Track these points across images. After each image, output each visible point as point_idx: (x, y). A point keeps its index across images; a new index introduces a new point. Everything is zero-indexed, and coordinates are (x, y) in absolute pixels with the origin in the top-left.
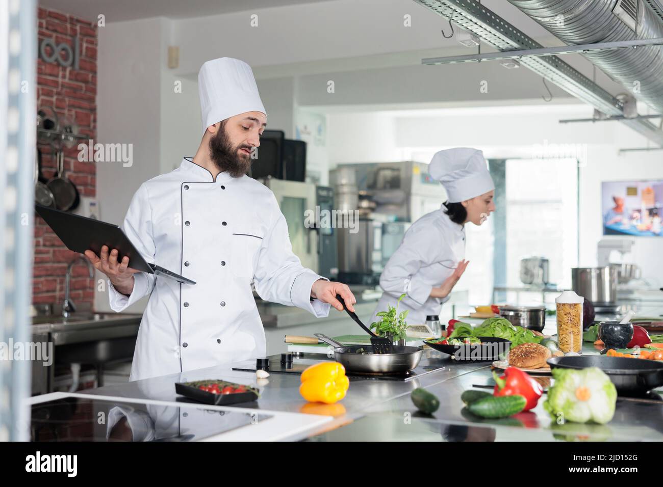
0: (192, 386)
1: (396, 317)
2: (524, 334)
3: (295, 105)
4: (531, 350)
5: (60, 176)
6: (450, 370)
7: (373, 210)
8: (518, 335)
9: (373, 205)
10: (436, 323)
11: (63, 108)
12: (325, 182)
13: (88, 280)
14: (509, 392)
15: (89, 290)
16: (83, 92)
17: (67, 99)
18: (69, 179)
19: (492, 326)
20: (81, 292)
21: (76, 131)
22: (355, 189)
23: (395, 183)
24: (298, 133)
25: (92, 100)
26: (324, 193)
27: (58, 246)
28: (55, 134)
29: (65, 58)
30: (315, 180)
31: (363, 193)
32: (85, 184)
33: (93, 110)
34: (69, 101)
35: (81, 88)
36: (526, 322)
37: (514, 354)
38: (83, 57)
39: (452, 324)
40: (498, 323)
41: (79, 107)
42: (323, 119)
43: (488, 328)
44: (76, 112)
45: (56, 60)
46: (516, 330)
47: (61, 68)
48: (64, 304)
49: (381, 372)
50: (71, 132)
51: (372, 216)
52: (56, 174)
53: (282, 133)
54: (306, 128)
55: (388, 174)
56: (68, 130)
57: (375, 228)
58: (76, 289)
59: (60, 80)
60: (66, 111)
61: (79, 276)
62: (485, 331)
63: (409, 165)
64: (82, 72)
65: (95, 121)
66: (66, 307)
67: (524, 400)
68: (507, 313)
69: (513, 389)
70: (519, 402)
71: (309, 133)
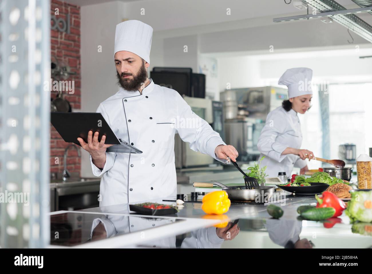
0: (139, 206)
1: (259, 170)
2: (338, 181)
3: (199, 53)
4: (341, 187)
5: (60, 96)
6: (291, 199)
7: (247, 116)
8: (334, 182)
9: (247, 113)
10: (285, 177)
11: (61, 57)
12: (217, 99)
13: (77, 159)
14: (325, 206)
15: (77, 165)
16: (73, 47)
17: (63, 51)
18: (65, 98)
19: (318, 176)
20: (73, 166)
21: (69, 70)
22: (236, 104)
23: (260, 100)
24: (200, 69)
25: (78, 51)
26: (217, 105)
27: (60, 138)
28: (57, 72)
29: (62, 27)
30: (211, 98)
31: (241, 106)
32: (75, 102)
33: (79, 57)
34: (65, 52)
35: (71, 44)
36: (339, 176)
37: (330, 190)
38: (72, 26)
39: (294, 177)
40: (321, 175)
41: (71, 56)
42: (215, 61)
43: (315, 177)
44: (69, 59)
45: (57, 28)
46: (332, 179)
47: (59, 33)
48: (63, 173)
49: (250, 200)
50: (66, 70)
51: (246, 119)
52: (58, 96)
53: (191, 70)
54: (205, 66)
55: (255, 94)
56: (65, 69)
57: (248, 127)
58: (70, 164)
59: (59, 40)
60: (63, 59)
61: (72, 156)
62: (313, 180)
63: (269, 88)
64: (72, 35)
65: (80, 64)
66: (65, 175)
67: (334, 210)
68: (327, 171)
69: (328, 204)
70: (330, 211)
71: (207, 70)
